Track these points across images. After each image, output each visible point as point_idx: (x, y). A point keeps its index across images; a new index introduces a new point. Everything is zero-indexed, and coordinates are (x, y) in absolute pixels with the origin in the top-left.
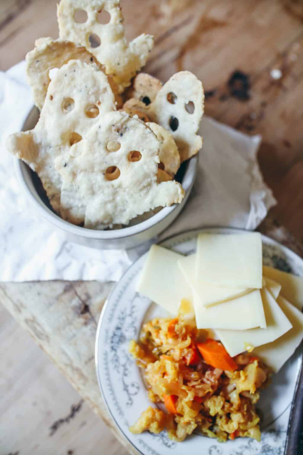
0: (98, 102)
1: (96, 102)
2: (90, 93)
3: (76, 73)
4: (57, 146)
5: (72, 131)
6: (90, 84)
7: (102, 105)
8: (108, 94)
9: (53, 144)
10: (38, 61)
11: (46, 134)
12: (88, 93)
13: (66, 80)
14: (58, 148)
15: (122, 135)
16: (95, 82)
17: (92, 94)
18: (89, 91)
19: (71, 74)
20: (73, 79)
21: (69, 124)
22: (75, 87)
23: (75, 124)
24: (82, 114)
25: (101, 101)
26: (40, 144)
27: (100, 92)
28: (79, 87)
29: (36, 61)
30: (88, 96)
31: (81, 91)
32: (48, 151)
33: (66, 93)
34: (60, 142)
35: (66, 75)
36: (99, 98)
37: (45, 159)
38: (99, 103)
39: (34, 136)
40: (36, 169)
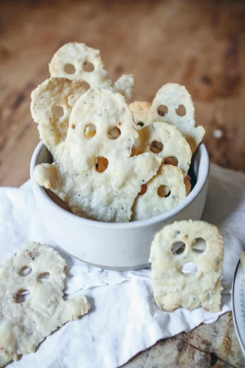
0: (118, 122)
1: (117, 123)
2: (110, 115)
3: (94, 99)
4: (84, 172)
5: (97, 155)
6: (109, 107)
7: (122, 125)
8: (127, 114)
9: (80, 170)
10: (42, 98)
11: (72, 162)
12: (108, 115)
13: (86, 107)
14: (84, 174)
15: (33, 259)
16: (113, 104)
17: (112, 116)
18: (109, 113)
19: (90, 101)
20: (92, 105)
21: (93, 149)
22: (95, 112)
23: (99, 147)
24: (105, 137)
25: (121, 122)
26: (67, 173)
27: (119, 113)
28: (98, 112)
29: (40, 97)
30: (109, 118)
31: (101, 115)
32: (75, 179)
33: (87, 120)
34: (86, 167)
35: (85, 103)
36: (119, 119)
37: (74, 187)
38: (120, 124)
39: (60, 166)
40: (65, 198)
